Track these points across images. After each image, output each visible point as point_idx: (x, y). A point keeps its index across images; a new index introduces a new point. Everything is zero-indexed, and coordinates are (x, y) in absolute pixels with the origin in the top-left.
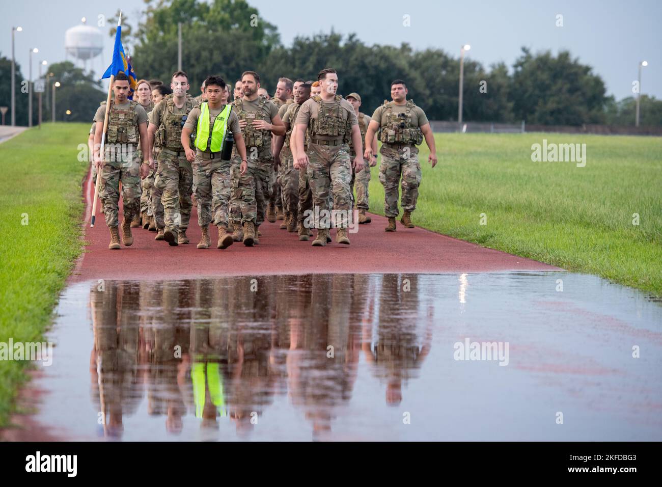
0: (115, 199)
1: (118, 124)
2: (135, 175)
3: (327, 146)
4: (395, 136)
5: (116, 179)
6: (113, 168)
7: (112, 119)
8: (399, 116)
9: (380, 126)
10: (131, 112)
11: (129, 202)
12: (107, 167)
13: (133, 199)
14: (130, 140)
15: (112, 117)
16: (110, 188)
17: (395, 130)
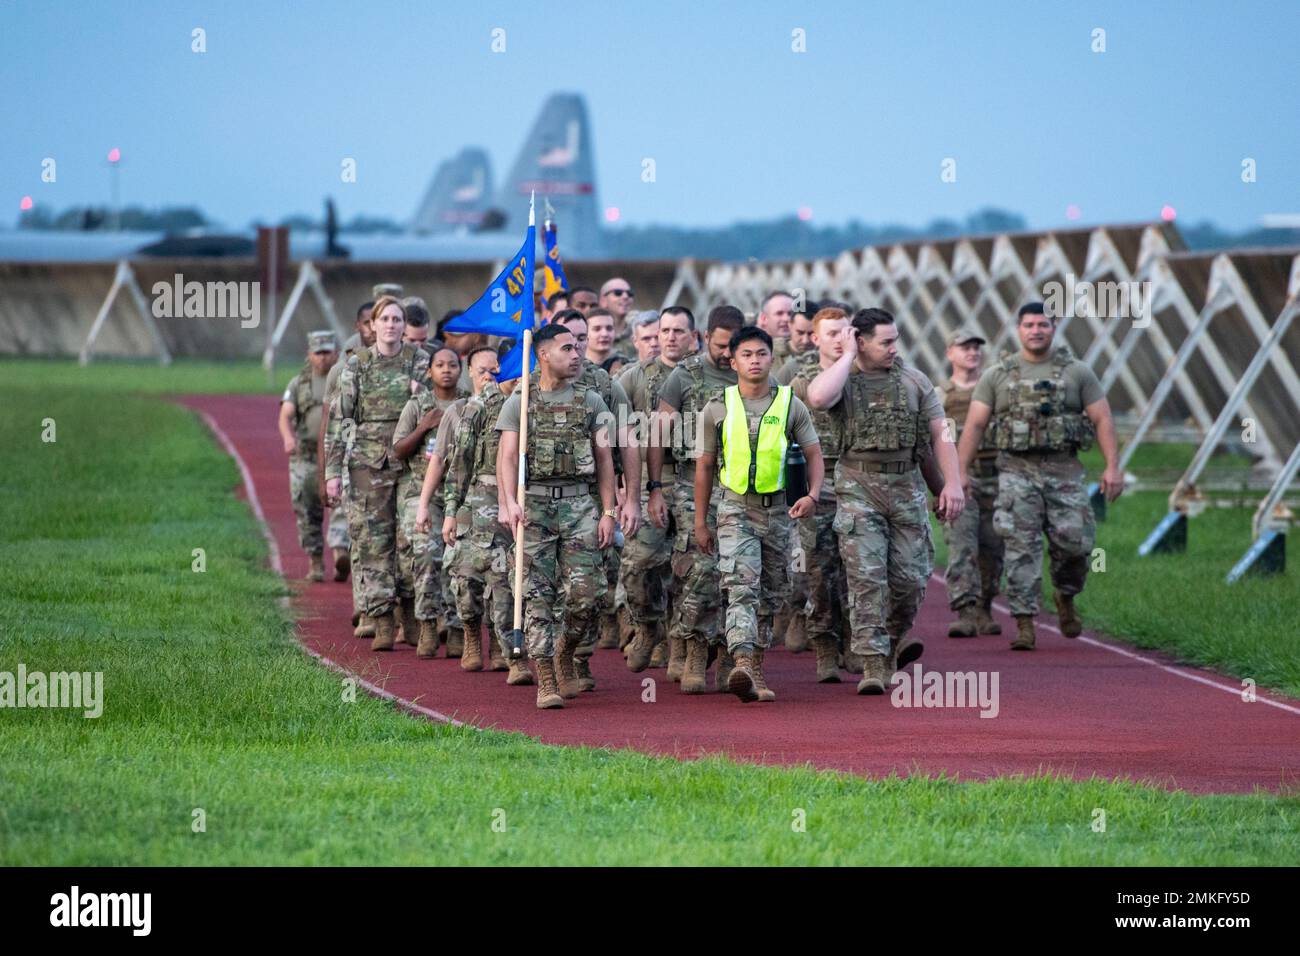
0: (549, 600)
1: (552, 435)
2: (593, 547)
3: (883, 476)
4: (1030, 436)
5: (551, 555)
6: (547, 532)
7: (540, 424)
8: (1036, 387)
9: (993, 413)
10: (579, 407)
11: (583, 606)
12: (533, 528)
13: (592, 599)
14: (582, 468)
15: (539, 420)
16: (538, 574)
17: (1030, 421)
